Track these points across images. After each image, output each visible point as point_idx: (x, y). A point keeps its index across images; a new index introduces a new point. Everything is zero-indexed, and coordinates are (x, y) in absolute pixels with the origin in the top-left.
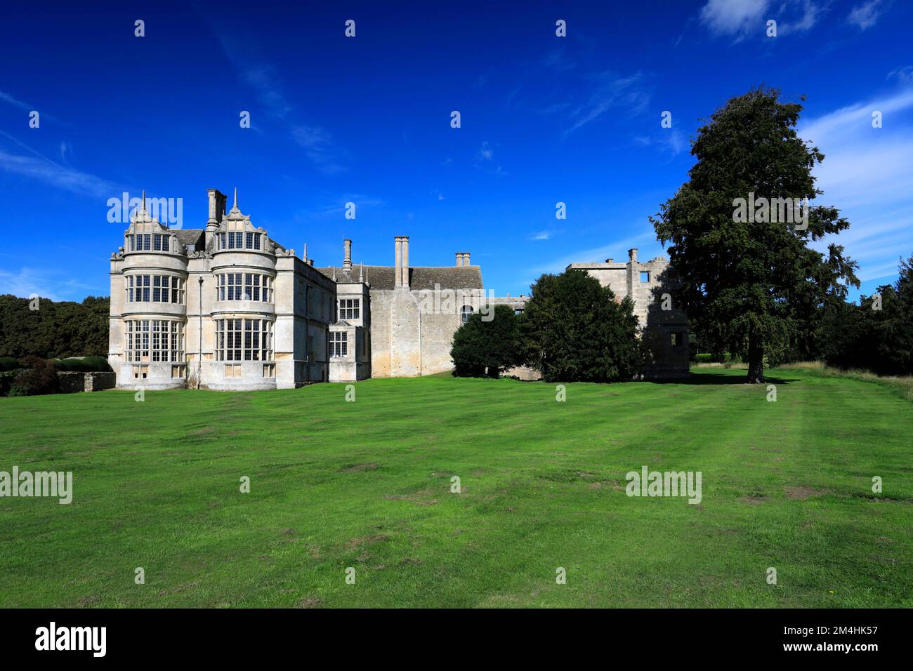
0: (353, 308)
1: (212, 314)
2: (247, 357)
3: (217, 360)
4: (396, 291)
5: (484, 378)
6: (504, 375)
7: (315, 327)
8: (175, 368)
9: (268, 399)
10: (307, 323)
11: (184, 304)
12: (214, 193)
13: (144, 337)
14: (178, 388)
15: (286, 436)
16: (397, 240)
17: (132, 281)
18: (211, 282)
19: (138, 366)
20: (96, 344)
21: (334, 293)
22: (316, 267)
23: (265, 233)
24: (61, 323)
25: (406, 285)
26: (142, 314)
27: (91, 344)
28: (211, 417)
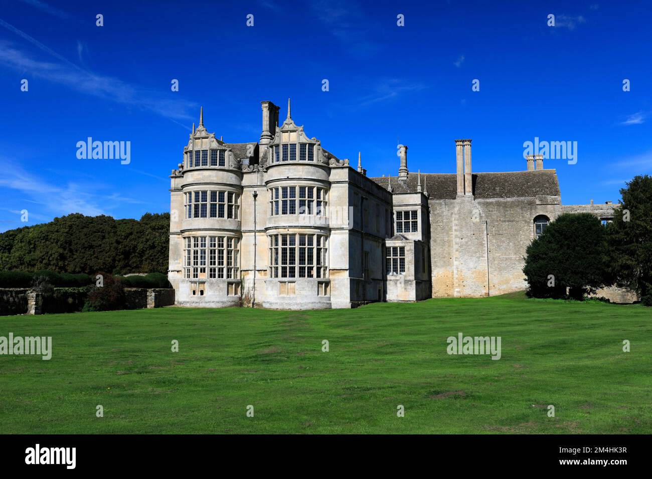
0: (411, 220)
1: (267, 229)
2: (302, 275)
3: (271, 277)
4: (458, 200)
5: (565, 299)
6: (589, 296)
7: (371, 242)
8: (230, 285)
9: (324, 319)
10: (362, 238)
11: (239, 219)
12: (267, 105)
13: (201, 254)
14: (233, 306)
15: (355, 358)
16: (458, 143)
17: (190, 197)
18: (265, 196)
19: (195, 283)
20: (152, 260)
21: (390, 204)
22: (369, 176)
23: (318, 143)
24: (121, 241)
25: (469, 193)
26: (199, 230)
27: (148, 260)
28: (273, 336)
